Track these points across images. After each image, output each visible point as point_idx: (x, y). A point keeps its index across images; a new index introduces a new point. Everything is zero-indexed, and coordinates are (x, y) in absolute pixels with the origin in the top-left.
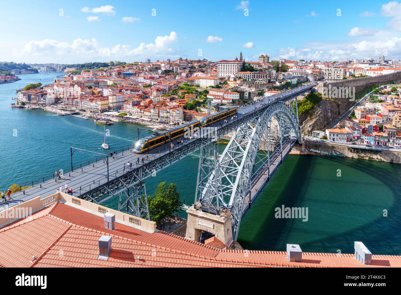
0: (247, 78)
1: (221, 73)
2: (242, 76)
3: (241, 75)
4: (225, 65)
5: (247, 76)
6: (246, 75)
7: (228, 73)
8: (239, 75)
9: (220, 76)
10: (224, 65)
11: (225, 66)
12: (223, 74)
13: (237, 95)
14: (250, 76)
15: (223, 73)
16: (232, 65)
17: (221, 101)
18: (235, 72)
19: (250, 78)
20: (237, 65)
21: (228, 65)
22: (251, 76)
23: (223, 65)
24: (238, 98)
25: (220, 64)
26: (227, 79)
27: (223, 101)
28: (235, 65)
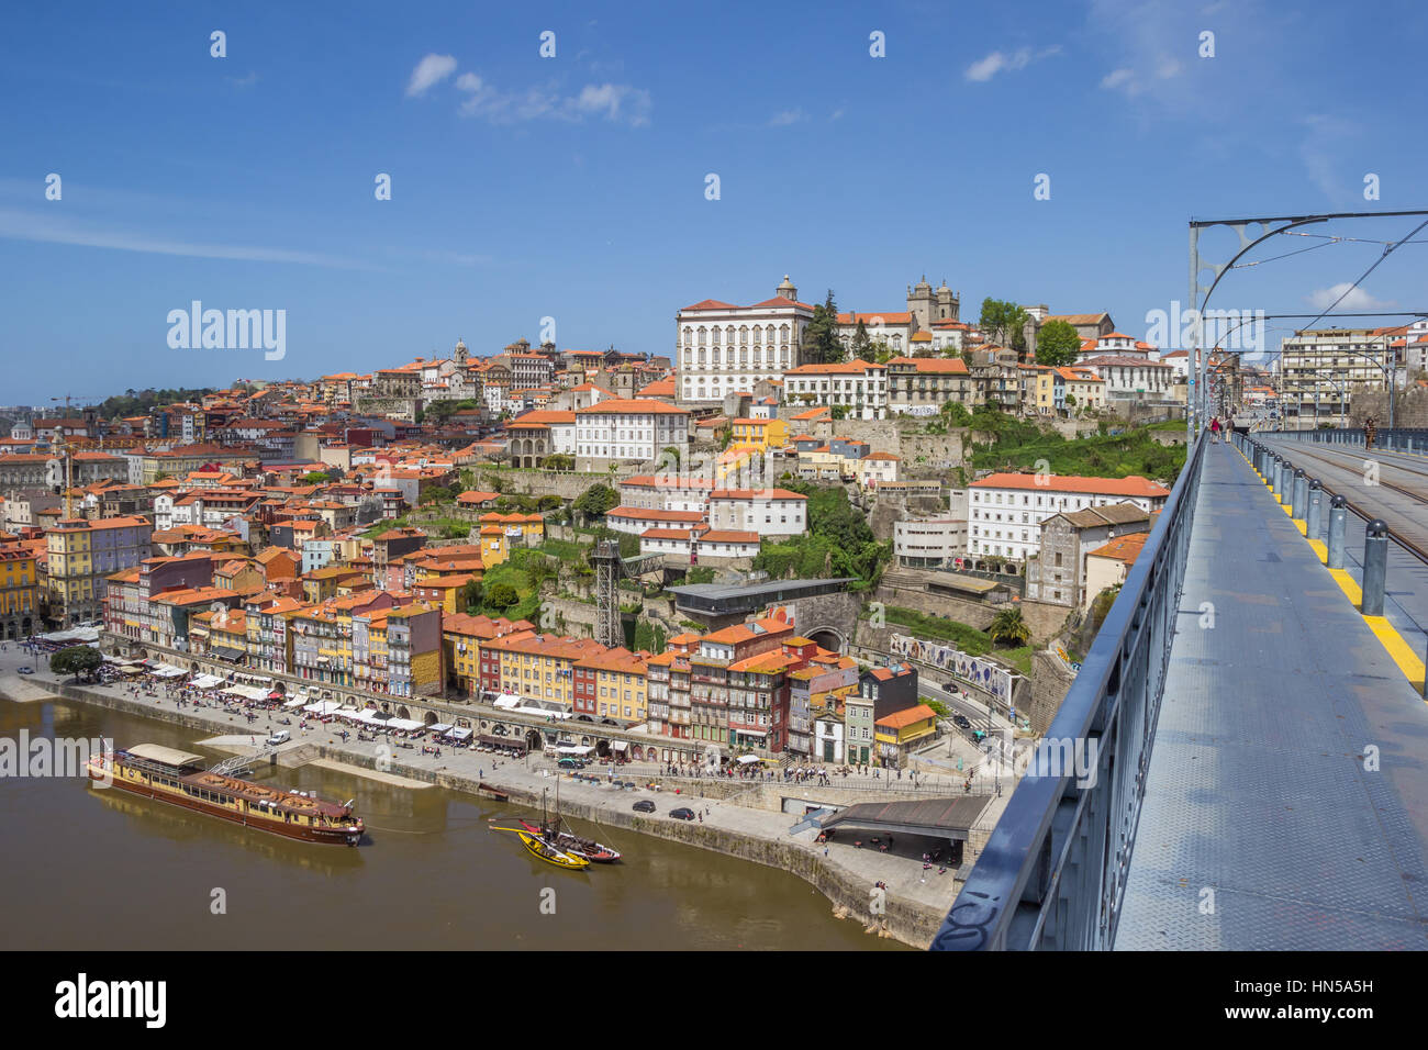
0: (848, 398)
1: (701, 380)
2: (819, 389)
3: (813, 386)
4: (723, 325)
5: (848, 386)
6: (843, 379)
7: (737, 378)
8: (802, 386)
9: (695, 397)
10: (716, 330)
11: (724, 336)
12: (709, 384)
13: (791, 506)
14: (871, 386)
15: (709, 378)
16: (764, 323)
17: (688, 552)
18: (777, 366)
19: (871, 398)
20: (789, 322)
21: (737, 324)
22: (876, 385)
23: (709, 325)
24: (799, 529)
25: (695, 326)
26: (731, 410)
27: (706, 551)
28: (777, 323)
